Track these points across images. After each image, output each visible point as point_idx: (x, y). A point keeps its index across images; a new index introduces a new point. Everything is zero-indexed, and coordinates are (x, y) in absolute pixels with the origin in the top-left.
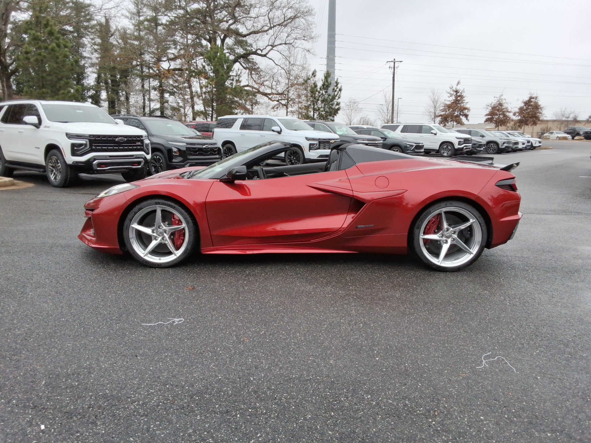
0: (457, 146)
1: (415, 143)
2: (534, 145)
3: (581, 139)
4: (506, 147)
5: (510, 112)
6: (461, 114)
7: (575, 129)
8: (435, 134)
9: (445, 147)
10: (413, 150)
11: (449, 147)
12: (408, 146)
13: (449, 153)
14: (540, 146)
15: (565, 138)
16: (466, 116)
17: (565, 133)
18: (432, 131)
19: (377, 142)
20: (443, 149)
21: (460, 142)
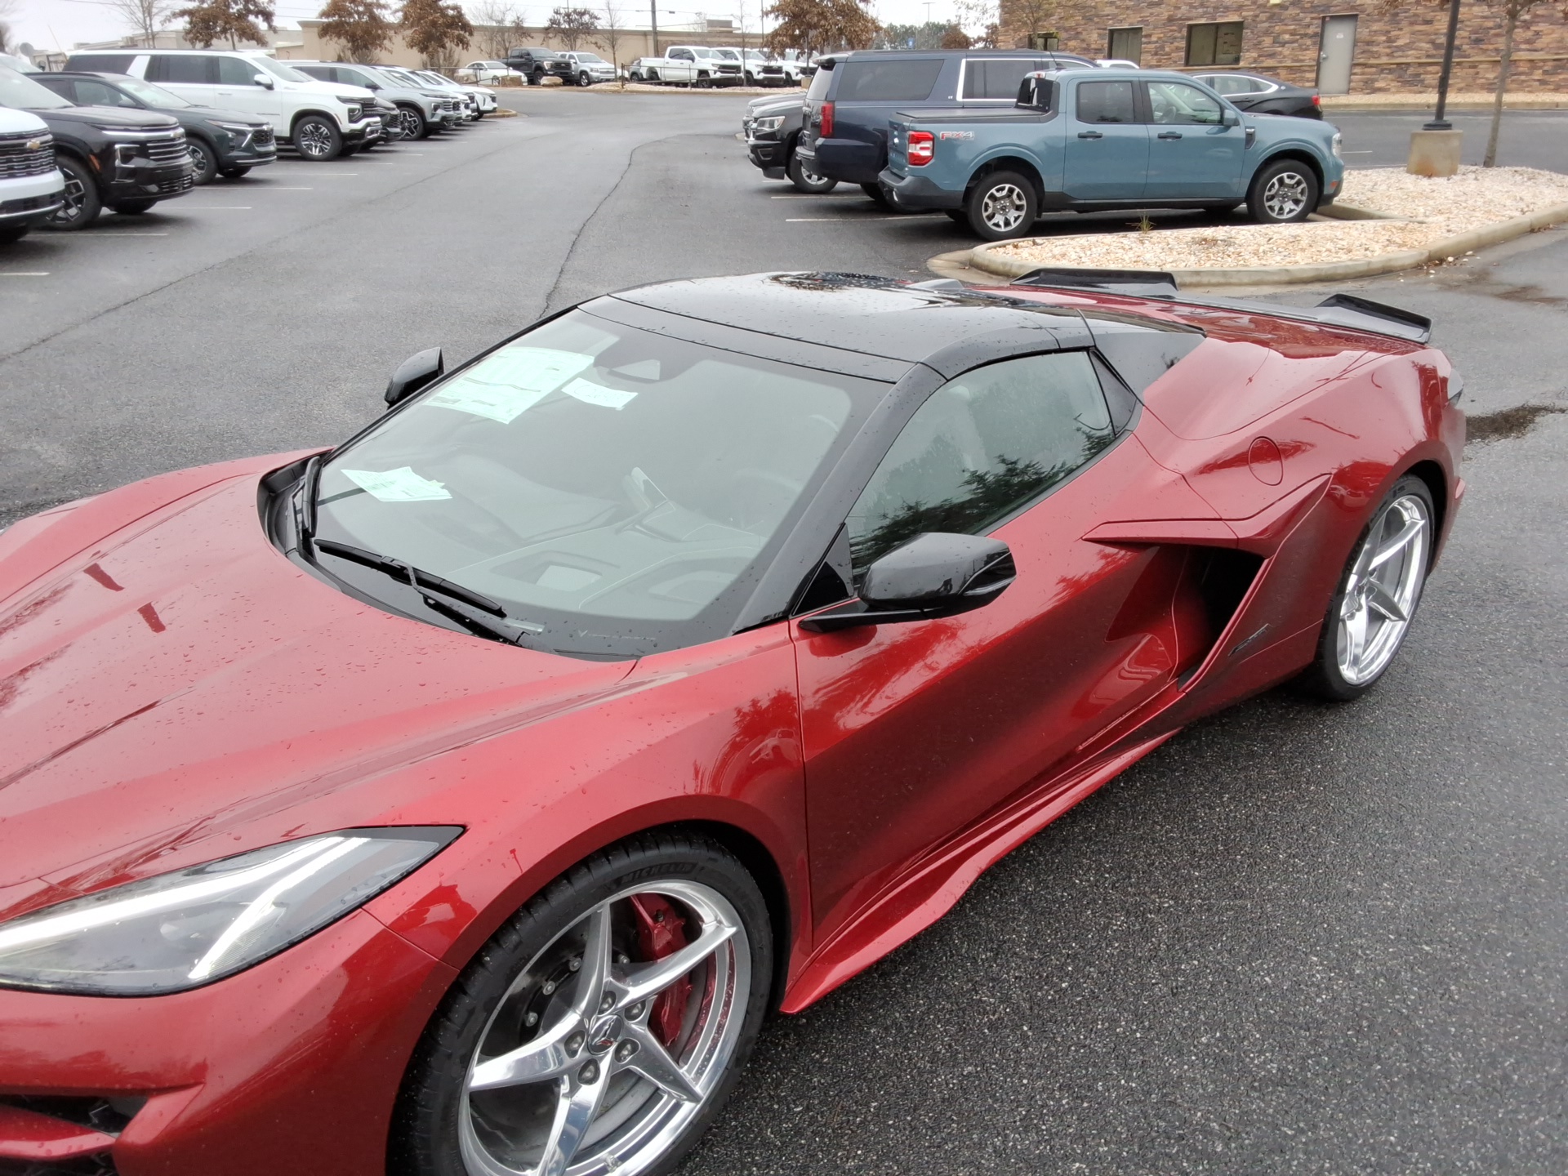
0: (346, 126)
1: (251, 125)
2: (482, 108)
3: (556, 85)
4: (444, 118)
5: (384, 7)
6: (250, 12)
7: (529, 54)
8: (270, 87)
9: (309, 127)
10: (248, 148)
11: (324, 130)
12: (230, 135)
13: (328, 147)
14: (494, 110)
15: (516, 82)
16: (267, 16)
17: (509, 65)
18: (258, 78)
19: (171, 134)
20: (305, 135)
21: (351, 111)
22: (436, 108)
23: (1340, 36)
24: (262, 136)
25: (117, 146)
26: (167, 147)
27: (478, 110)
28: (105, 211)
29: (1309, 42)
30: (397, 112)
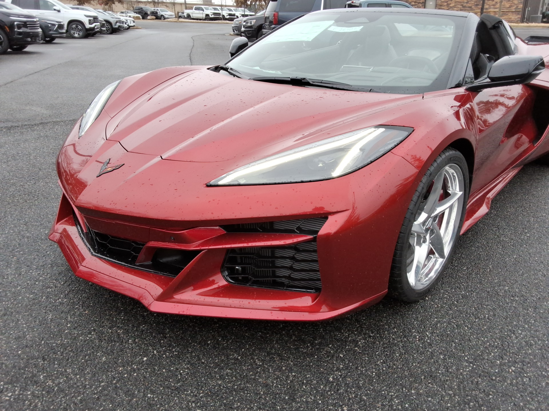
0: (88, 26)
1: (57, 22)
2: (130, 25)
3: (153, 19)
4: (119, 26)
7: (142, 9)
8: (59, 11)
9: (74, 26)
10: (56, 30)
11: (80, 27)
12: (50, 25)
13: (81, 33)
14: (134, 26)
15: (138, 18)
17: (135, 12)
18: (55, 7)
19: (35, 20)
20: (73, 29)
21: (90, 20)
22: (116, 22)
23: (431, 3)
24: (61, 26)
25: (16, 23)
26: (33, 25)
27: (128, 25)
28: (9, 50)
29: (421, 5)
30: (104, 22)
